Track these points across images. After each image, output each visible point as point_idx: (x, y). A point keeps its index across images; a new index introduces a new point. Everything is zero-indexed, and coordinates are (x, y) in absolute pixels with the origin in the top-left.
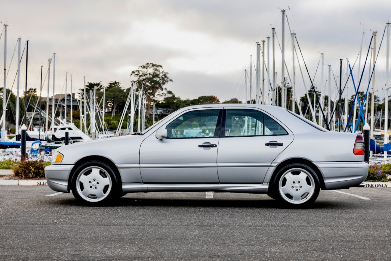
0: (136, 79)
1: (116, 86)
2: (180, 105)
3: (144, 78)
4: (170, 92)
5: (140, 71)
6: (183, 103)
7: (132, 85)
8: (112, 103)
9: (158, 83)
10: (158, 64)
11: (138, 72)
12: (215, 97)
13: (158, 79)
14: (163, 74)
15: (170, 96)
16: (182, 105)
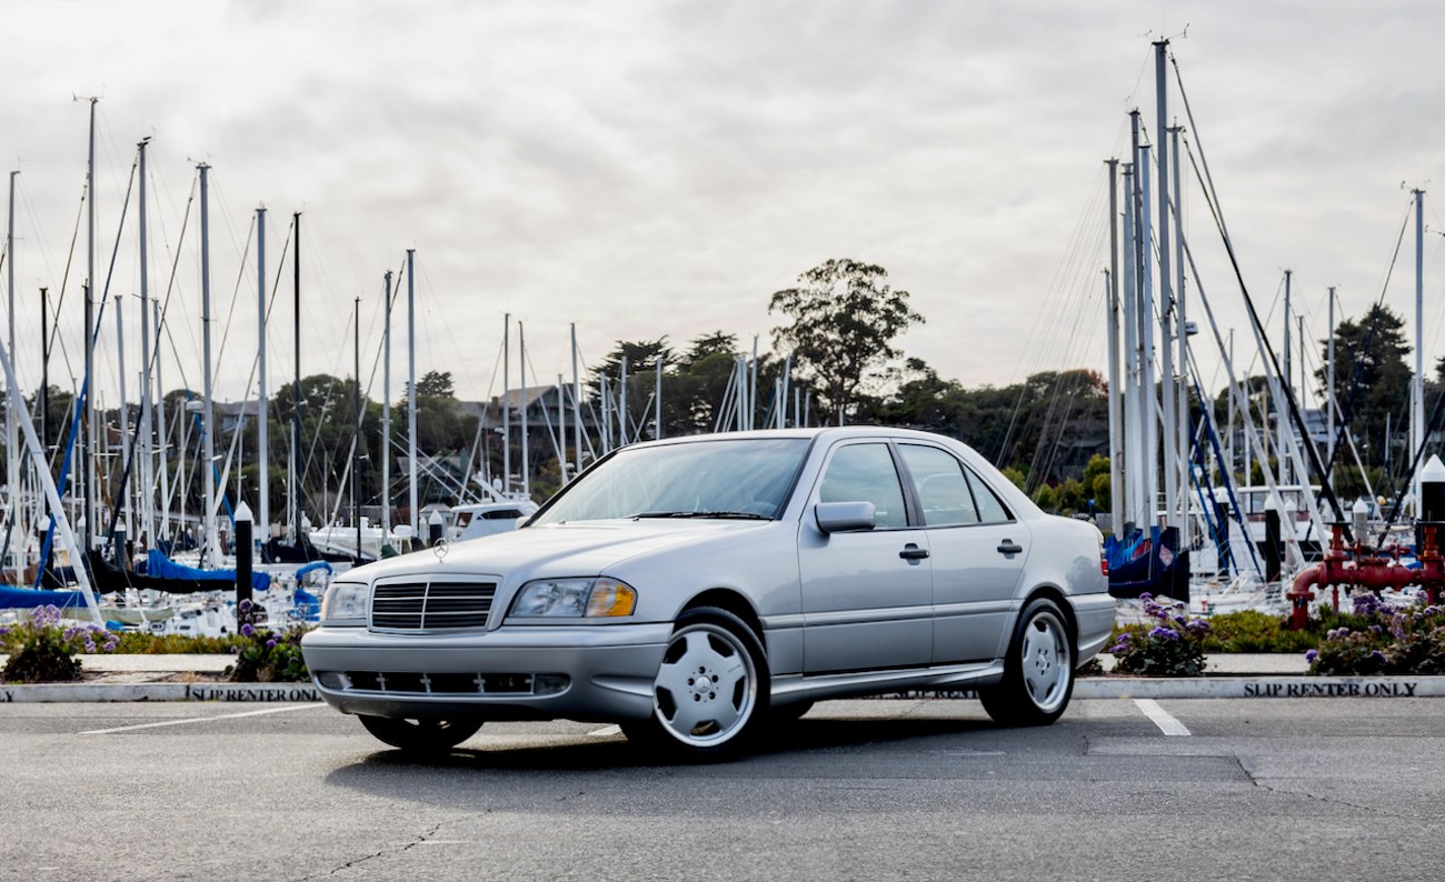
0: (789, 320)
1: (720, 350)
2: (958, 411)
3: (819, 315)
4: (917, 364)
5: (800, 291)
6: (970, 401)
7: (775, 345)
8: (707, 413)
9: (868, 331)
10: (869, 263)
11: (793, 295)
12: (1094, 373)
13: (867, 318)
14: (890, 296)
15: (920, 376)
16: (963, 410)
